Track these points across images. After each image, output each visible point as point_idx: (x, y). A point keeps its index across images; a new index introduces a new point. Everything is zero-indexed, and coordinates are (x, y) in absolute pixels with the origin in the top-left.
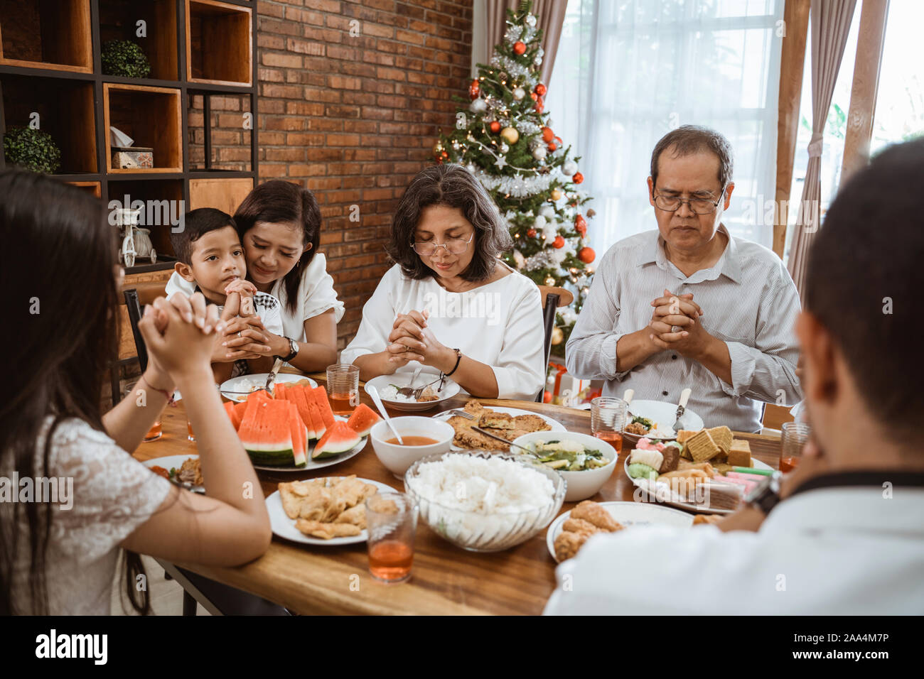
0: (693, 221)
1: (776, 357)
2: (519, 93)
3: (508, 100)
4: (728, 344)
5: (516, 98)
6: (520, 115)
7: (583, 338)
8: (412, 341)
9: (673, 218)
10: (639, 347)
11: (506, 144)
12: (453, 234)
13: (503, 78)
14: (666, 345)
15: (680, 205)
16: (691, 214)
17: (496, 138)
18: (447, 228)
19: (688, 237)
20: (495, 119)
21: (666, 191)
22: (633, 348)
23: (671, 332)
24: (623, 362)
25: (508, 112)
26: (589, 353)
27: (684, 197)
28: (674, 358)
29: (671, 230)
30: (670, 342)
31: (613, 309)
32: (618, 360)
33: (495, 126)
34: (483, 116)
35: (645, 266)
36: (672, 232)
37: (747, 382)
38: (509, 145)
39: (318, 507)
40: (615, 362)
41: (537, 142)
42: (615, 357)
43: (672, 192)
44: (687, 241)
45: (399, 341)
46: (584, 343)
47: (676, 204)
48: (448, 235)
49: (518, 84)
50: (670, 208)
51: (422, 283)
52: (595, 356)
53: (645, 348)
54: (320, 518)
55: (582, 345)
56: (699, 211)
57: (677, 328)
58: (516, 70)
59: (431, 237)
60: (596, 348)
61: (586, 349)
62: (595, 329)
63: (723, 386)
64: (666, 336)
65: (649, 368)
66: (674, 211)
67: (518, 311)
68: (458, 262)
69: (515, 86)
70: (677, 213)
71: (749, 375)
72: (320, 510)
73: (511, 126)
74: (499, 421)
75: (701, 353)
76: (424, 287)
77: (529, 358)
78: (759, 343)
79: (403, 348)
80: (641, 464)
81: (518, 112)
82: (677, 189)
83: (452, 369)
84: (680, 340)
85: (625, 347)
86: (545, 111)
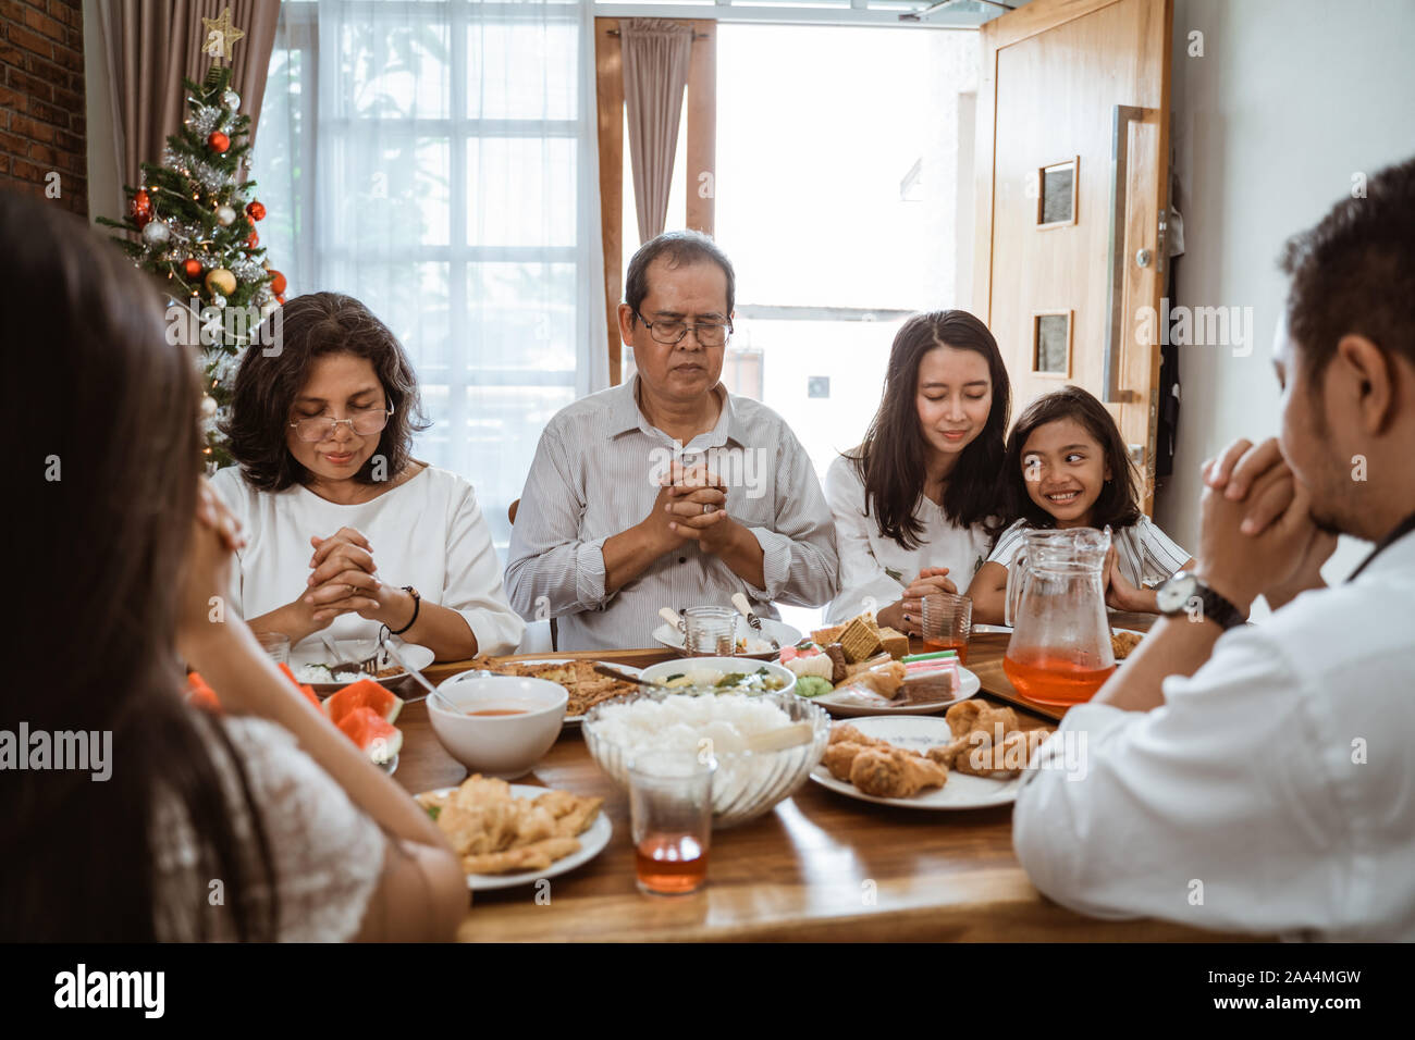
0: (700, 356)
1: (805, 542)
2: (227, 215)
3: (208, 224)
4: (752, 530)
5: (221, 222)
6: (231, 250)
7: (538, 555)
8: (360, 577)
9: (673, 353)
10: (644, 548)
11: (220, 294)
12: (361, 401)
13: (194, 189)
14: (697, 533)
15: (684, 333)
16: (700, 346)
17: (199, 285)
18: (351, 394)
19: (692, 381)
20: (191, 256)
21: (665, 314)
22: (633, 551)
23: (703, 513)
24: (614, 578)
25: (208, 245)
26: (555, 576)
27: (689, 321)
28: (683, 561)
29: (670, 371)
30: (703, 527)
31: (576, 507)
32: (608, 575)
33: (192, 267)
34: (164, 250)
35: (617, 437)
36: (671, 375)
37: (784, 579)
38: (226, 298)
39: (477, 831)
40: (603, 578)
41: (264, 294)
42: (603, 572)
43: (673, 315)
44: (694, 385)
45: (338, 579)
46: (543, 561)
47: (677, 333)
48: (353, 404)
49: (221, 200)
50: (670, 340)
51: (280, 498)
52: (568, 575)
53: (654, 548)
54: (485, 846)
55: (540, 565)
56: (707, 342)
57: (711, 507)
58: (214, 179)
59: (322, 407)
60: (568, 564)
61: (550, 568)
62: (555, 539)
63: (751, 592)
64: (698, 519)
65: (650, 582)
66: (675, 343)
67: (458, 523)
68: (361, 450)
69: (216, 204)
70: (680, 345)
71: (786, 568)
72: (482, 835)
73: (222, 267)
74: (554, 673)
75: (729, 543)
76: (287, 503)
77: (495, 592)
78: (780, 528)
79: (347, 590)
80: (807, 676)
81: (228, 246)
82: (681, 311)
83: (409, 620)
84: (718, 522)
85: (617, 553)
86: (260, 246)
